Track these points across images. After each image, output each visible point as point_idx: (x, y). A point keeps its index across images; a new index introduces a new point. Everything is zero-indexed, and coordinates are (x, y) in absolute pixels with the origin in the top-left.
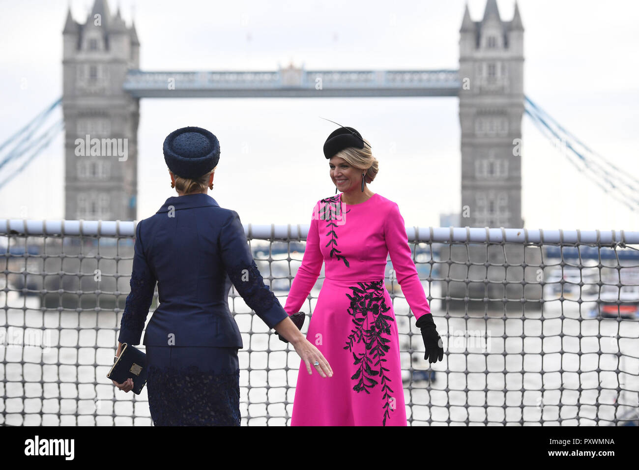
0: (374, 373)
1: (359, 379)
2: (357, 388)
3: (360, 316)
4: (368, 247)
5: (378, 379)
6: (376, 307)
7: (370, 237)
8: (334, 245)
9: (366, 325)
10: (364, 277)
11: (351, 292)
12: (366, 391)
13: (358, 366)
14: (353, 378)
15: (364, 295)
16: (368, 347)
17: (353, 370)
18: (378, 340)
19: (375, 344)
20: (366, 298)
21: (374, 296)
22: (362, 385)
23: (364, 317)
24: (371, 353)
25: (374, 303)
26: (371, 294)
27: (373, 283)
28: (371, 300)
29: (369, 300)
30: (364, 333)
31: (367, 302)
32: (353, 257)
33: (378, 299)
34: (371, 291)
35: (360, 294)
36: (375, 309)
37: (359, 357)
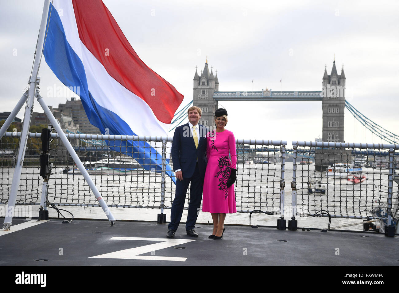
1: (220, 186)
2: (220, 189)
3: (222, 166)
4: (224, 145)
6: (227, 164)
7: (224, 142)
8: (213, 145)
9: (223, 169)
10: (222, 155)
11: (219, 159)
12: (222, 190)
13: (220, 182)
14: (218, 186)
16: (223, 176)
17: (219, 183)
19: (226, 175)
23: (222, 167)
24: (224, 178)
25: (226, 163)
27: (226, 157)
28: (225, 162)
30: (222, 172)
31: (224, 162)
32: (219, 148)
33: (227, 162)
34: (225, 159)
35: (222, 160)
36: (226, 165)
37: (220, 179)
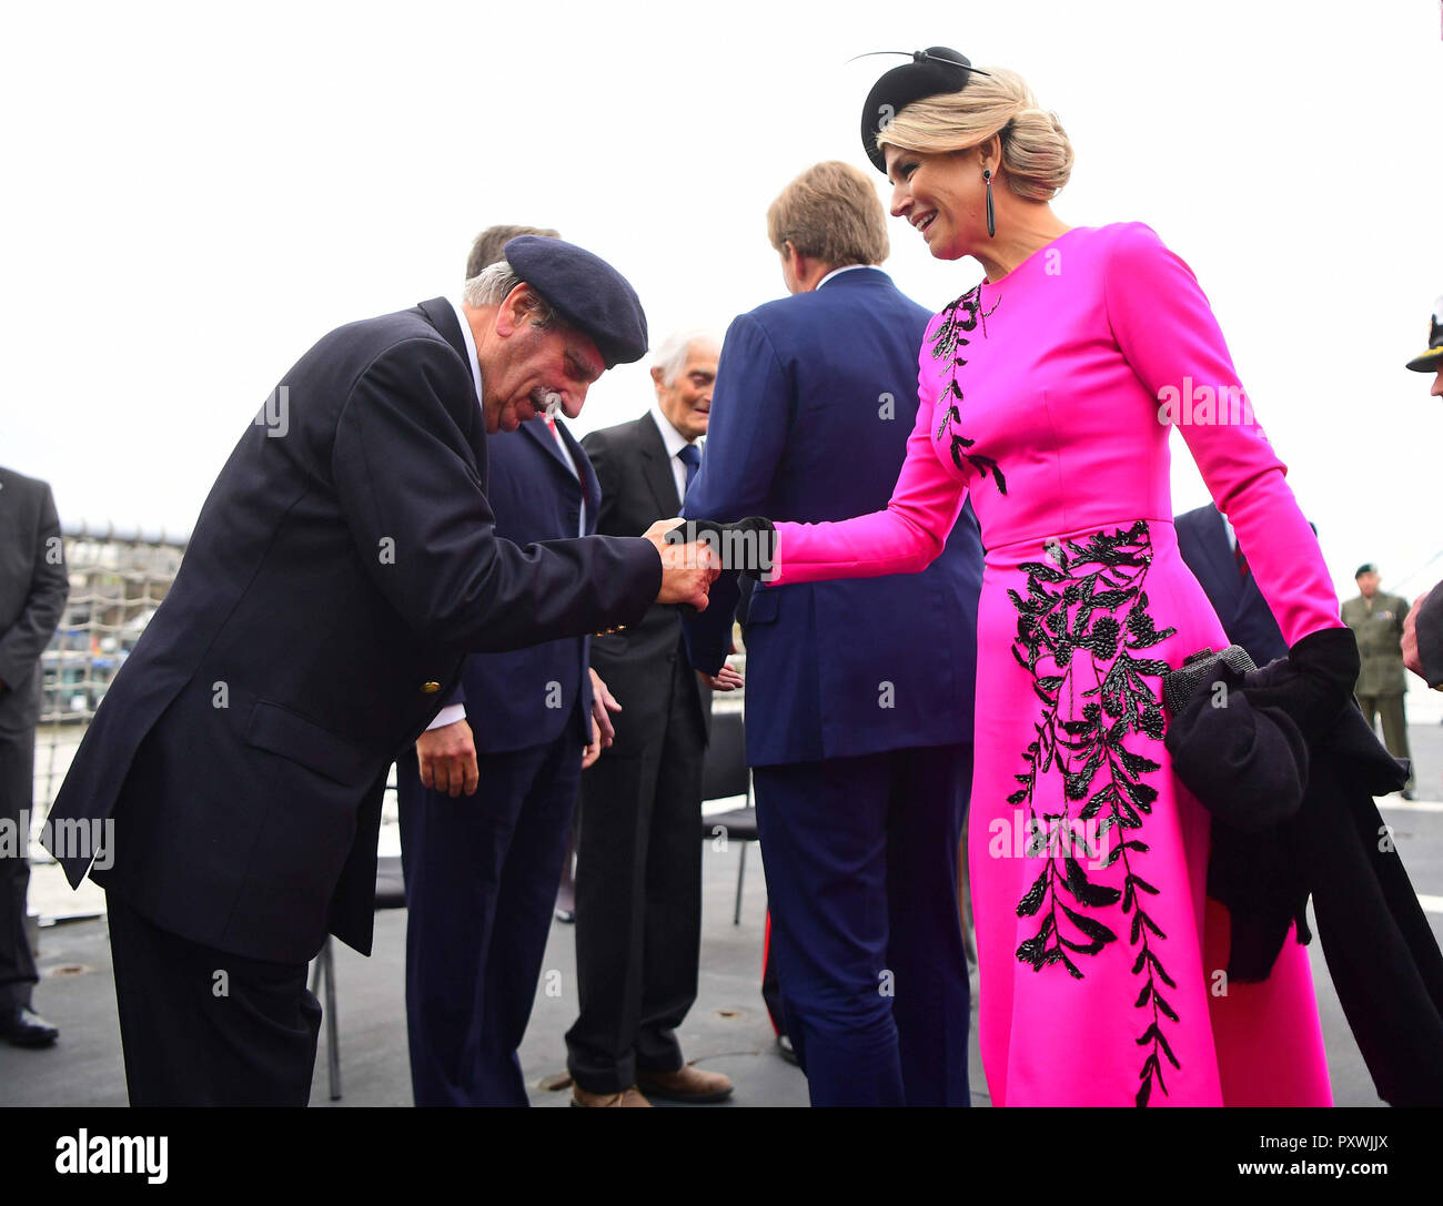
0: (1103, 896)
1: (1041, 913)
2: (1032, 953)
5: (1116, 918)
10: (1061, 518)
12: (1069, 964)
14: (1020, 913)
15: (1061, 590)
16: (1075, 787)
18: (1113, 764)
19: (1102, 779)
20: (1070, 597)
21: (1100, 587)
22: (1051, 943)
23: (1061, 672)
25: (1100, 614)
26: (1090, 581)
27: (1099, 537)
28: (1089, 606)
29: (1079, 604)
30: (1061, 734)
31: (1074, 612)
33: (1116, 598)
34: (1090, 569)
35: (1048, 587)
36: (1104, 640)
